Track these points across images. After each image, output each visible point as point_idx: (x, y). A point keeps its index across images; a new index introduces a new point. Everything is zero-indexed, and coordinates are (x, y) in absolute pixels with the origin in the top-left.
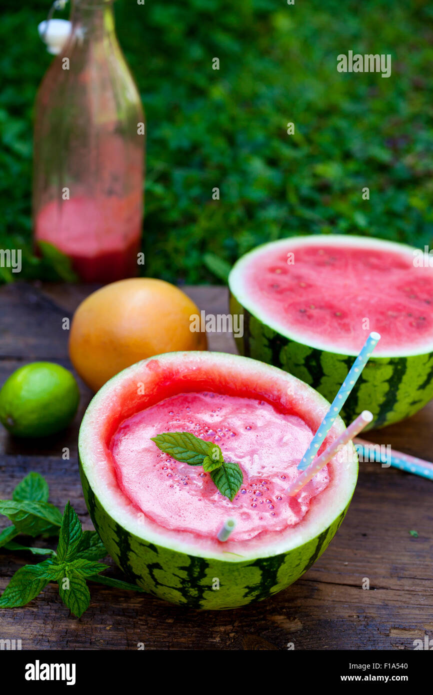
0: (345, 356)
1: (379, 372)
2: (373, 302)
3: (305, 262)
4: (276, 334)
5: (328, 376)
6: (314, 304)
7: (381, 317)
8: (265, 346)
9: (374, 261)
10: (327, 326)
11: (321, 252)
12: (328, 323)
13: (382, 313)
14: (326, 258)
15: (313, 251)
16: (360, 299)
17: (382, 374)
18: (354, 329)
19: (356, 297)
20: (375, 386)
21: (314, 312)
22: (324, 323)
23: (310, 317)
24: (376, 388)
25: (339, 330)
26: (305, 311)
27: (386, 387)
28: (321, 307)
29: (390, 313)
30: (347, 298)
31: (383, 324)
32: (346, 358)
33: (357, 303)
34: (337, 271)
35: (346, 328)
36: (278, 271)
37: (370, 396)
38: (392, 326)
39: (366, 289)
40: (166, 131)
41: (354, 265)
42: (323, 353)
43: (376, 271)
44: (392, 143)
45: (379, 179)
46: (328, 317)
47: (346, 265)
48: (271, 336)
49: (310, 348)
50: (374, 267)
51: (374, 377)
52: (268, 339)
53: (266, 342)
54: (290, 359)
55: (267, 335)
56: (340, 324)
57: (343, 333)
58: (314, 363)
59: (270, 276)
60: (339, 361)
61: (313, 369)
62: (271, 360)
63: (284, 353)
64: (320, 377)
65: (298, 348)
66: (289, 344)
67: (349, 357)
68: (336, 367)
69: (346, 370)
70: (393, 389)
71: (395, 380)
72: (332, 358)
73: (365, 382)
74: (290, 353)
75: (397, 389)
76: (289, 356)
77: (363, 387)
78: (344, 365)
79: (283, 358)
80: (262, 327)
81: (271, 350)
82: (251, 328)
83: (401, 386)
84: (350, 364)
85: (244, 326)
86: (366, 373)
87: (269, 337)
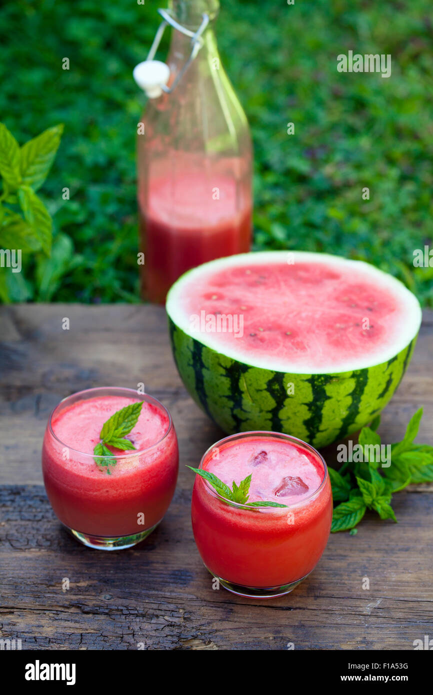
0: (308, 375)
1: (342, 387)
2: (317, 316)
3: (238, 284)
4: (234, 362)
5: (292, 398)
6: (262, 327)
7: (330, 331)
8: (222, 375)
9: (302, 274)
10: (281, 347)
11: (248, 272)
12: (282, 344)
13: (331, 327)
14: (255, 278)
15: (240, 272)
16: (304, 315)
17: (345, 388)
18: (309, 347)
19: (299, 313)
20: (339, 401)
21: (266, 335)
22: (278, 345)
23: (262, 340)
24: (340, 403)
25: (295, 350)
26: (256, 335)
27: (349, 401)
28: (270, 329)
29: (338, 325)
30: (291, 316)
31: (335, 337)
32: (310, 377)
33: (303, 320)
34: (272, 290)
35: (301, 346)
36: (214, 297)
37: (333, 412)
38: (344, 338)
39: (306, 304)
40: (82, 148)
41: (285, 281)
42: (286, 375)
43: (309, 285)
44: (310, 153)
45: (297, 191)
46: (280, 338)
47: (278, 282)
48: (229, 365)
49: (272, 372)
50: (305, 281)
51: (338, 393)
52: (225, 368)
53: (223, 371)
54: (250, 385)
55: (223, 365)
56: (293, 343)
57: (299, 352)
58: (277, 387)
59: (208, 303)
60: (303, 381)
61: (276, 392)
62: (229, 389)
63: (244, 380)
64: (284, 400)
65: (259, 373)
66: (250, 370)
67: (313, 376)
68: (300, 387)
69: (310, 389)
70: (355, 402)
71: (358, 392)
72: (295, 379)
73: (329, 398)
74: (250, 380)
75: (360, 401)
76: (249, 382)
77: (327, 403)
78: (308, 385)
79: (243, 385)
80: (217, 356)
81: (229, 379)
82: (203, 358)
83: (363, 398)
84: (314, 382)
85: (194, 358)
86: (329, 389)
87: (226, 366)
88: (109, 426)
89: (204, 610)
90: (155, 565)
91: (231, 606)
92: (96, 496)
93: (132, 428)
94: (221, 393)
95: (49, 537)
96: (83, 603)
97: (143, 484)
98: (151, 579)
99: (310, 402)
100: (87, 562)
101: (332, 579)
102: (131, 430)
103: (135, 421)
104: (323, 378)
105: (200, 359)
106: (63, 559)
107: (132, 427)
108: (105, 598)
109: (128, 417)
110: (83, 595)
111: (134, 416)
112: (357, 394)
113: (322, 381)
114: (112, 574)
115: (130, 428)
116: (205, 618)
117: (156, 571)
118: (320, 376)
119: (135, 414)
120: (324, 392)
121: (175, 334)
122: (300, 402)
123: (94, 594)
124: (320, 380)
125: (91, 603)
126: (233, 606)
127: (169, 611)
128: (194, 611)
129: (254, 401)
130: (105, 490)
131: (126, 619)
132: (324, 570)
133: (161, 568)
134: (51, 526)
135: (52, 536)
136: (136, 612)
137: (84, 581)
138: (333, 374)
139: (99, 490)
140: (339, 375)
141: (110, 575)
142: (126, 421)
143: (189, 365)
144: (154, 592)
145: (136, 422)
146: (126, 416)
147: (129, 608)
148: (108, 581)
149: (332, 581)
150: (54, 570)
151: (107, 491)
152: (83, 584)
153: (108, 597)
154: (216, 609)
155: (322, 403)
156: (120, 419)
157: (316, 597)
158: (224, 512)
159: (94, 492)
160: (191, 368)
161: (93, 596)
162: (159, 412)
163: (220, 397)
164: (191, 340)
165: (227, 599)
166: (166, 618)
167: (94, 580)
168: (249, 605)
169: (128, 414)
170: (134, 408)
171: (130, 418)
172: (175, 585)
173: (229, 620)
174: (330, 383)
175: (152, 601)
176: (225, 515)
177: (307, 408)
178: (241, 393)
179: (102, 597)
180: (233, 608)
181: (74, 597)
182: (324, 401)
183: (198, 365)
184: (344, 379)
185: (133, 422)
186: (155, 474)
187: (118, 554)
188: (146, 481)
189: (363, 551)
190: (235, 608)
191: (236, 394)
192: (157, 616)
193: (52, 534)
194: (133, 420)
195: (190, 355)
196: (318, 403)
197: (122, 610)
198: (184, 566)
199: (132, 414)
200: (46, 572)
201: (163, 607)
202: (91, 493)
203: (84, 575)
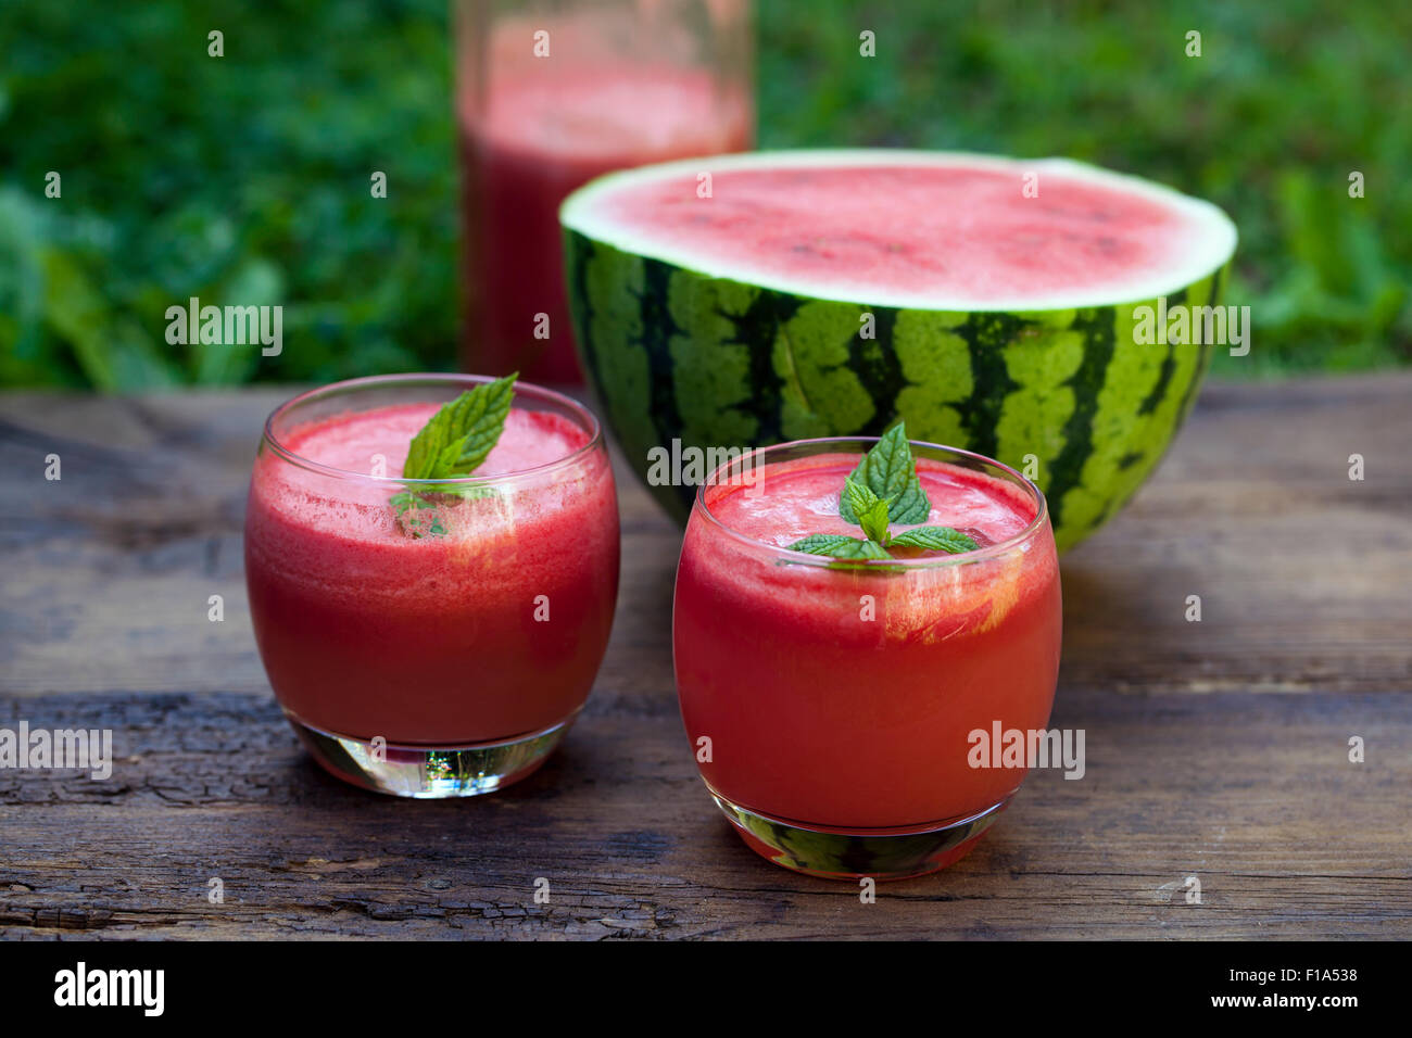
1: (1049, 355)
4: (757, 294)
5: (917, 385)
7: (1005, 245)
8: (726, 342)
12: (880, 262)
17: (1057, 359)
20: (1041, 400)
23: (827, 255)
24: (1044, 407)
25: (919, 272)
27: (1065, 403)
32: (963, 320)
37: (1027, 430)
42: (900, 316)
48: (743, 306)
51: (1039, 372)
52: (735, 319)
53: (726, 329)
54: (805, 355)
55: (728, 308)
57: (929, 275)
60: (946, 331)
61: (874, 370)
62: (745, 380)
63: (786, 343)
64: (894, 394)
65: (828, 316)
66: (802, 311)
67: (973, 316)
68: (939, 352)
69: (964, 360)
70: (1083, 408)
71: (1089, 378)
72: (926, 325)
73: (1014, 387)
74: (804, 340)
75: (1093, 408)
76: (801, 348)
77: (1011, 403)
78: (958, 344)
79: (784, 360)
80: (711, 287)
81: (744, 348)
82: (672, 307)
83: (1104, 398)
84: (975, 337)
85: (646, 314)
86: (1017, 359)
87: (737, 312)
88: (425, 444)
89: (708, 905)
90: (564, 825)
91: (783, 897)
92: (401, 600)
93: (491, 449)
94: (722, 401)
95: (263, 781)
96: (371, 897)
97: (530, 568)
98: (556, 851)
99: (965, 398)
100: (374, 822)
101: (1053, 841)
102: (486, 453)
103: (497, 429)
104: (998, 325)
105: (664, 312)
106: (307, 818)
107: (489, 445)
108: (431, 885)
109: (477, 421)
110: (369, 883)
111: (492, 418)
112: (1088, 382)
113: (996, 332)
114: (445, 841)
115: (485, 448)
116: (714, 919)
117: (567, 836)
118: (991, 317)
119: (496, 411)
120: (1002, 366)
121: (592, 266)
122: (939, 399)
123: (399, 880)
124: (990, 330)
125: (392, 900)
126: (791, 896)
127: (613, 908)
128: (681, 907)
129: (813, 404)
130: (427, 580)
131: (493, 926)
132: (1028, 825)
133: (579, 829)
134: (268, 760)
135: (272, 779)
136: (522, 912)
137: (368, 858)
138: (1027, 313)
139: (410, 583)
140: (1041, 318)
141: (443, 845)
142: (472, 431)
143: (631, 341)
144: (565, 874)
145: (498, 434)
146: (470, 420)
147: (502, 905)
148: (436, 854)
149: (1055, 843)
150: (284, 838)
151: (433, 584)
152: (365, 865)
153: (439, 883)
154: (742, 901)
155: (997, 402)
156: (454, 426)
157: (1015, 875)
158: (772, 589)
159: (395, 588)
160: (639, 349)
161: (399, 883)
162: (562, 427)
163: (721, 411)
164: (638, 264)
165: (769, 883)
166: (606, 920)
167: (395, 855)
168: (833, 894)
169: (475, 413)
170: (491, 398)
171: (483, 423)
172: (625, 860)
173: (783, 921)
174: (1019, 341)
175: (562, 891)
176: (776, 597)
177: (954, 417)
178: (780, 383)
179: (425, 884)
180: (789, 899)
181: (344, 888)
182: (1002, 397)
183: (659, 332)
184: (1053, 331)
185: (490, 433)
186: (562, 544)
187: (458, 807)
188: (539, 561)
189: (1130, 790)
190: (794, 899)
191: (765, 391)
192: (581, 920)
193: (273, 774)
194: (490, 427)
195: (632, 307)
196: (988, 403)
197: (482, 909)
198: (644, 826)
199: (486, 412)
200: (260, 842)
201: (595, 902)
202: (388, 592)
203: (370, 846)
